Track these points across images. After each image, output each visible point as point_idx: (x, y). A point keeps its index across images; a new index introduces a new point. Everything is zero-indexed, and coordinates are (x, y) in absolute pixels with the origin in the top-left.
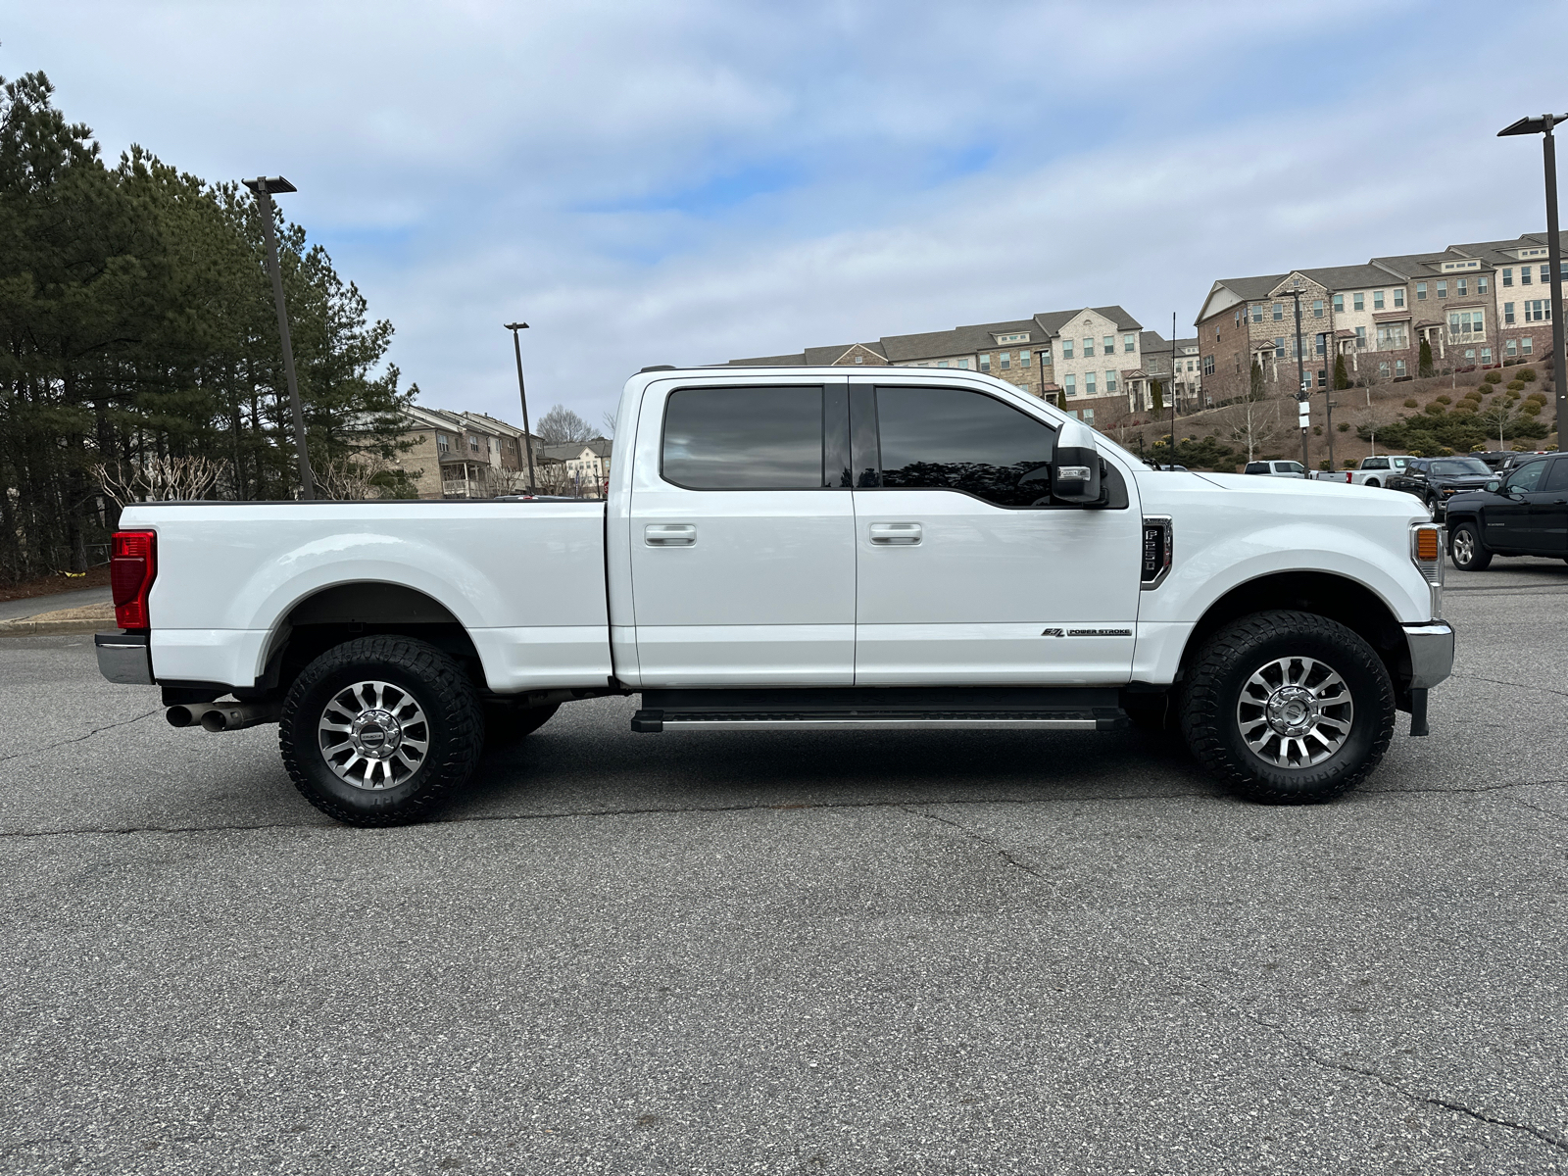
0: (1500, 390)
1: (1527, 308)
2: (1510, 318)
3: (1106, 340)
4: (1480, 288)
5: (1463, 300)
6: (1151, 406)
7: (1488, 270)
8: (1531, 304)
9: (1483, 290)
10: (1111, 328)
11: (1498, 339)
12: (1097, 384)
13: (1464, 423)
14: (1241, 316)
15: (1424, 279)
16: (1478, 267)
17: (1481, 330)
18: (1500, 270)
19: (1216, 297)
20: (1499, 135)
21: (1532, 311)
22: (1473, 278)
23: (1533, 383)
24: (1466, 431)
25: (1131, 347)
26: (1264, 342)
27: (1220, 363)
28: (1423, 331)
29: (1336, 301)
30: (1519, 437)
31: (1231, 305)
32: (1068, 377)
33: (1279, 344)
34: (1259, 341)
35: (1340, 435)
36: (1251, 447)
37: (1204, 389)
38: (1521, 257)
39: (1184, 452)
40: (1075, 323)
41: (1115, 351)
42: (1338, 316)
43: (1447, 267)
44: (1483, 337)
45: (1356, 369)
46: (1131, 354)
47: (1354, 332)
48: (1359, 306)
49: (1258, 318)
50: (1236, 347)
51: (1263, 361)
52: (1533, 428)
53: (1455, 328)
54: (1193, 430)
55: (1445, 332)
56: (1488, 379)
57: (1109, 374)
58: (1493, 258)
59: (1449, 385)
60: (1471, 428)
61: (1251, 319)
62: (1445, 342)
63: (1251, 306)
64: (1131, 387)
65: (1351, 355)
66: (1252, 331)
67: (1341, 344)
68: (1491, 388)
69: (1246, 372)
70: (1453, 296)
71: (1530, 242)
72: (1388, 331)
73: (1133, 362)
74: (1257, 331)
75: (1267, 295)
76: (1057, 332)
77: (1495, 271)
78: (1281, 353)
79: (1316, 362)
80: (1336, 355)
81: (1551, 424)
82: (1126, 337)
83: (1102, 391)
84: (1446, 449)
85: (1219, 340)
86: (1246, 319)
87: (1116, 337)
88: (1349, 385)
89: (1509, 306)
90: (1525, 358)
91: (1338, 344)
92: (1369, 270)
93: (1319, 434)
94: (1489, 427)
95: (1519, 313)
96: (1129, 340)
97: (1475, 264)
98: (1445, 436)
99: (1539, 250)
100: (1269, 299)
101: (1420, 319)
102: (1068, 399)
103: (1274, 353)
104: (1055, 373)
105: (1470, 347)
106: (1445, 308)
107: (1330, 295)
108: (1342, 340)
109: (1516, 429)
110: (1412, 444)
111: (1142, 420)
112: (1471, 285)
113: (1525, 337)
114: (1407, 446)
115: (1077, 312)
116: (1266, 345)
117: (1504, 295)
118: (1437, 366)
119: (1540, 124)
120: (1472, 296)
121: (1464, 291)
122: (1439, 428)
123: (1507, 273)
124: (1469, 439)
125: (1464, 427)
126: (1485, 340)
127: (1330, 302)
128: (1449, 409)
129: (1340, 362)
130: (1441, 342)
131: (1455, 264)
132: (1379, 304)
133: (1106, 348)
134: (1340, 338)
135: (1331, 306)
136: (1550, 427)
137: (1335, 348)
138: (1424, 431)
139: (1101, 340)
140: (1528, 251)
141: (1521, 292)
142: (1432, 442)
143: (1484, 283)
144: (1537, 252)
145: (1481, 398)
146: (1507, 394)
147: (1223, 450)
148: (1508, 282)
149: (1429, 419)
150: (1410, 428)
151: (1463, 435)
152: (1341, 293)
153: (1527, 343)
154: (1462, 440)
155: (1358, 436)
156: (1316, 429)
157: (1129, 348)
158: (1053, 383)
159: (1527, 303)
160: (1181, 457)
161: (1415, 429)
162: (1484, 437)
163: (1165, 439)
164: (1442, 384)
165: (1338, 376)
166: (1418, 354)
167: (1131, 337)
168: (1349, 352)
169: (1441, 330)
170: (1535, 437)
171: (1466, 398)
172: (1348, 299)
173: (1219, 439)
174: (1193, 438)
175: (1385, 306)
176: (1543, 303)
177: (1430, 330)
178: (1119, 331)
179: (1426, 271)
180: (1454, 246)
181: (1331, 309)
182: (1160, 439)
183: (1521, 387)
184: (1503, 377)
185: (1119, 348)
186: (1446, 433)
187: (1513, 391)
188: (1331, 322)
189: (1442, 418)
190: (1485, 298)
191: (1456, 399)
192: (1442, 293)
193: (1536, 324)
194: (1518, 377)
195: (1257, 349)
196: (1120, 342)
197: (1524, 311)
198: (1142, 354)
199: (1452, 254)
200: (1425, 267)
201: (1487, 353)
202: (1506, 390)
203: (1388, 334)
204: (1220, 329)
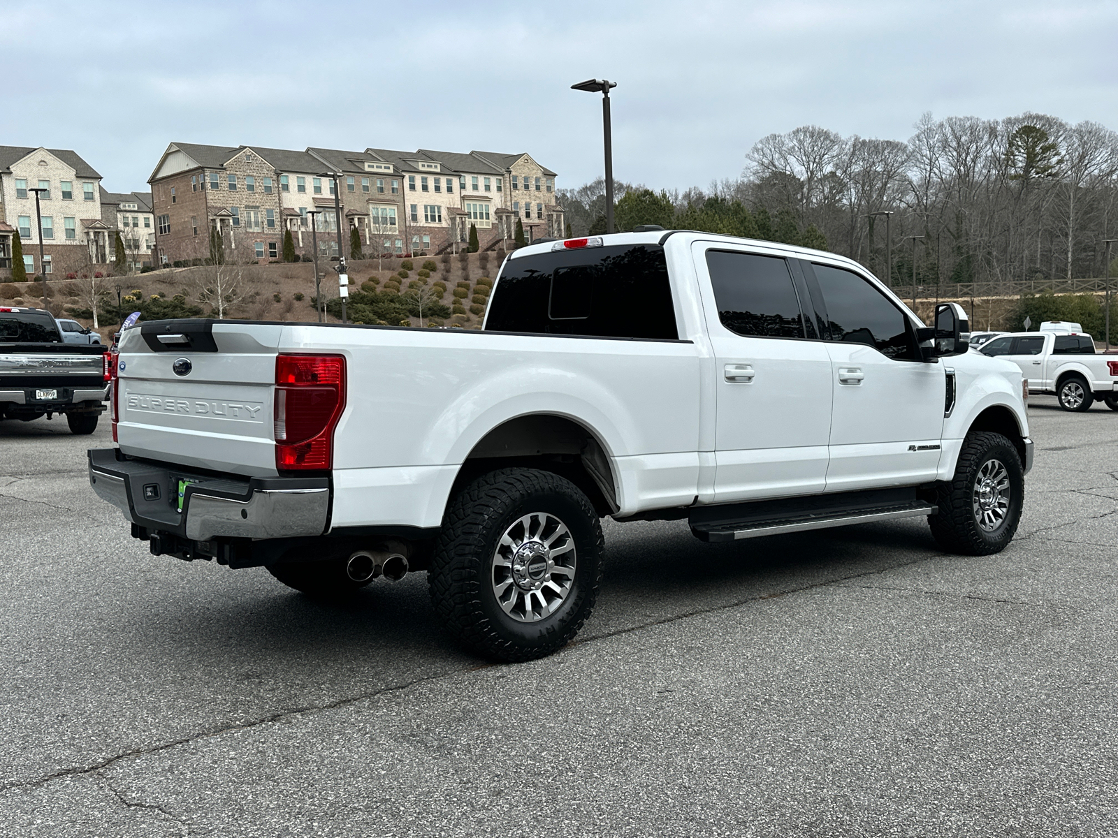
0: (413, 276)
1: (426, 211)
2: (414, 218)
3: (64, 184)
4: (393, 189)
5: (381, 197)
6: (114, 259)
7: (398, 175)
8: (429, 208)
9: (395, 191)
10: (70, 173)
11: (407, 233)
12: (55, 230)
13: (392, 301)
14: (197, 181)
15: (352, 174)
16: (391, 171)
17: (395, 224)
18: (407, 176)
19: (170, 158)
20: (573, 87)
21: (429, 214)
22: (388, 179)
23: (435, 273)
24: (394, 308)
25: (90, 195)
26: (221, 209)
27: (174, 222)
28: (353, 219)
29: (283, 181)
30: (432, 316)
31: (187, 169)
32: (22, 219)
33: (234, 213)
34: (216, 207)
35: (297, 304)
36: (221, 309)
37: (159, 247)
38: (421, 169)
39: (156, 309)
40: (29, 161)
41: (74, 197)
42: (284, 195)
43: (369, 166)
44: (395, 230)
45: (301, 245)
46: (90, 203)
47: (298, 211)
48: (302, 189)
49: (214, 186)
50: (192, 211)
51: (221, 227)
52: (440, 310)
53: (376, 220)
54: (163, 288)
55: (369, 221)
56: (404, 266)
57: (67, 220)
58: (401, 165)
59: (376, 268)
60: (397, 305)
61: (208, 186)
62: (370, 230)
63: (208, 172)
64: (92, 236)
65: (297, 232)
66: (210, 197)
67: (288, 221)
68: (407, 274)
69: (205, 236)
70: (374, 191)
71: (424, 156)
72: (325, 214)
73: (94, 211)
74: (214, 198)
75: (222, 165)
76: (8, 168)
77: (403, 177)
78: (236, 222)
79: (267, 234)
80: (284, 230)
81: (452, 306)
82: (86, 185)
83: (60, 239)
84: (381, 322)
85: (174, 201)
86: (203, 185)
87: (74, 183)
88: (296, 259)
89: (414, 207)
90: (427, 252)
91: (286, 221)
92: (307, 158)
93: (278, 301)
94: (411, 306)
95: (421, 213)
96: (89, 187)
97: (389, 168)
98: (380, 311)
99: (433, 165)
100: (225, 169)
101: (350, 208)
102: (23, 242)
103: (231, 221)
104: (7, 212)
105: (388, 237)
106: (368, 201)
107: (278, 175)
108: (289, 217)
109: (430, 309)
110: (357, 316)
111: (105, 273)
112: (387, 184)
113: (425, 234)
114: (352, 317)
115: (30, 151)
116: (223, 212)
117: (411, 198)
118: (366, 250)
119: (601, 87)
120: (388, 194)
121: (381, 189)
122: (374, 304)
123: (412, 179)
124: (397, 315)
125: (393, 305)
126: (397, 233)
127: (278, 181)
128: (379, 289)
129: (289, 238)
130: (367, 230)
131: (375, 165)
132: (318, 189)
133: (64, 192)
134: (287, 215)
135: (278, 184)
136: (451, 310)
137: (283, 223)
138: (364, 306)
139: (58, 185)
140: (426, 164)
141: (421, 197)
142: (371, 315)
143: (396, 185)
144: (431, 166)
145: (401, 281)
146: (419, 280)
147: (194, 310)
148: (412, 187)
149: (367, 296)
150: (353, 302)
151: (393, 311)
152: (286, 174)
153: (426, 239)
154: (393, 315)
155: (311, 306)
156: (275, 296)
157: (89, 197)
158: (4, 223)
159: (426, 207)
160: (154, 314)
161: (357, 303)
162: (408, 314)
163: (134, 295)
164: (371, 266)
165: (287, 249)
166: (349, 239)
167: (90, 185)
168: (295, 229)
169: (366, 220)
170: (443, 317)
171: (390, 280)
172: (293, 180)
173: (188, 299)
174: (162, 295)
175: (323, 192)
176: (436, 208)
177: (358, 218)
178: (78, 177)
179: (353, 167)
180: (371, 149)
181: (278, 187)
182: (128, 294)
183: (427, 275)
184: (414, 266)
185: (78, 194)
186: (380, 308)
187: (423, 278)
188: (279, 200)
189: (376, 295)
190: (397, 198)
191: (384, 281)
192: (366, 188)
193: (432, 225)
194: (425, 266)
195: (216, 215)
196: (79, 188)
197: (424, 213)
198: (102, 204)
199: (372, 155)
200: (352, 162)
201: (399, 244)
202: (418, 277)
203: (325, 217)
204: (176, 190)
